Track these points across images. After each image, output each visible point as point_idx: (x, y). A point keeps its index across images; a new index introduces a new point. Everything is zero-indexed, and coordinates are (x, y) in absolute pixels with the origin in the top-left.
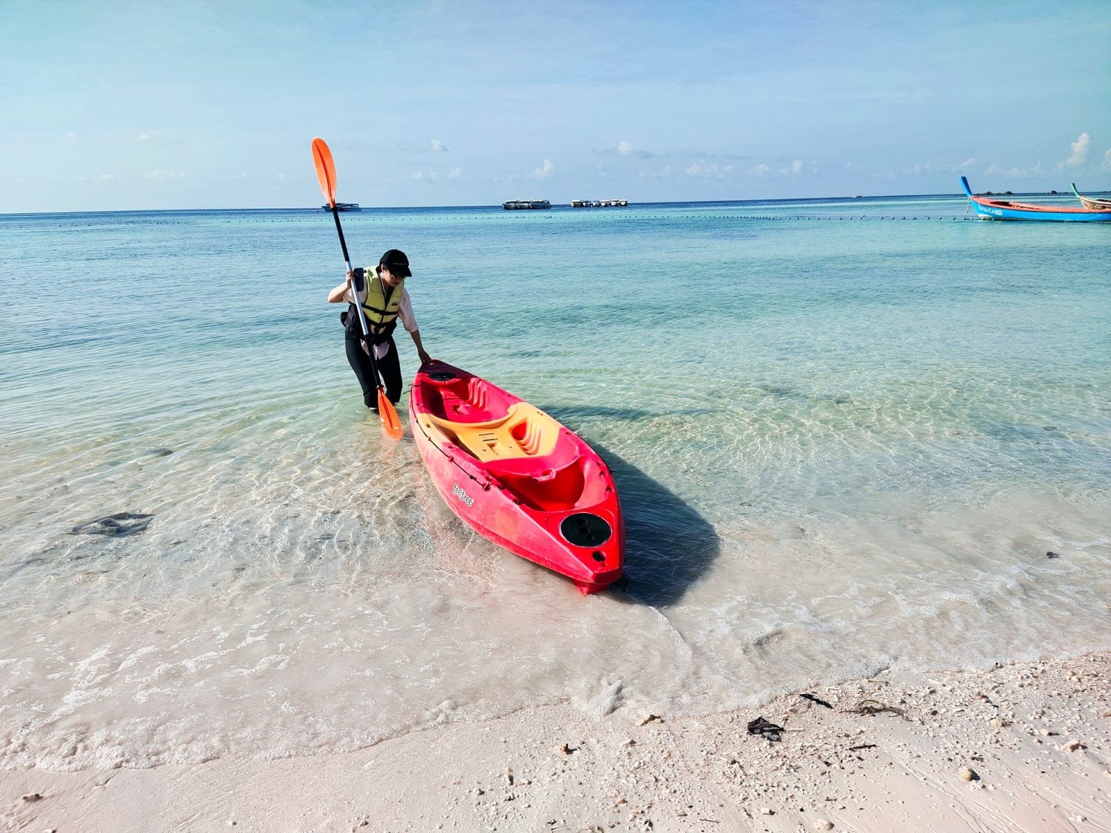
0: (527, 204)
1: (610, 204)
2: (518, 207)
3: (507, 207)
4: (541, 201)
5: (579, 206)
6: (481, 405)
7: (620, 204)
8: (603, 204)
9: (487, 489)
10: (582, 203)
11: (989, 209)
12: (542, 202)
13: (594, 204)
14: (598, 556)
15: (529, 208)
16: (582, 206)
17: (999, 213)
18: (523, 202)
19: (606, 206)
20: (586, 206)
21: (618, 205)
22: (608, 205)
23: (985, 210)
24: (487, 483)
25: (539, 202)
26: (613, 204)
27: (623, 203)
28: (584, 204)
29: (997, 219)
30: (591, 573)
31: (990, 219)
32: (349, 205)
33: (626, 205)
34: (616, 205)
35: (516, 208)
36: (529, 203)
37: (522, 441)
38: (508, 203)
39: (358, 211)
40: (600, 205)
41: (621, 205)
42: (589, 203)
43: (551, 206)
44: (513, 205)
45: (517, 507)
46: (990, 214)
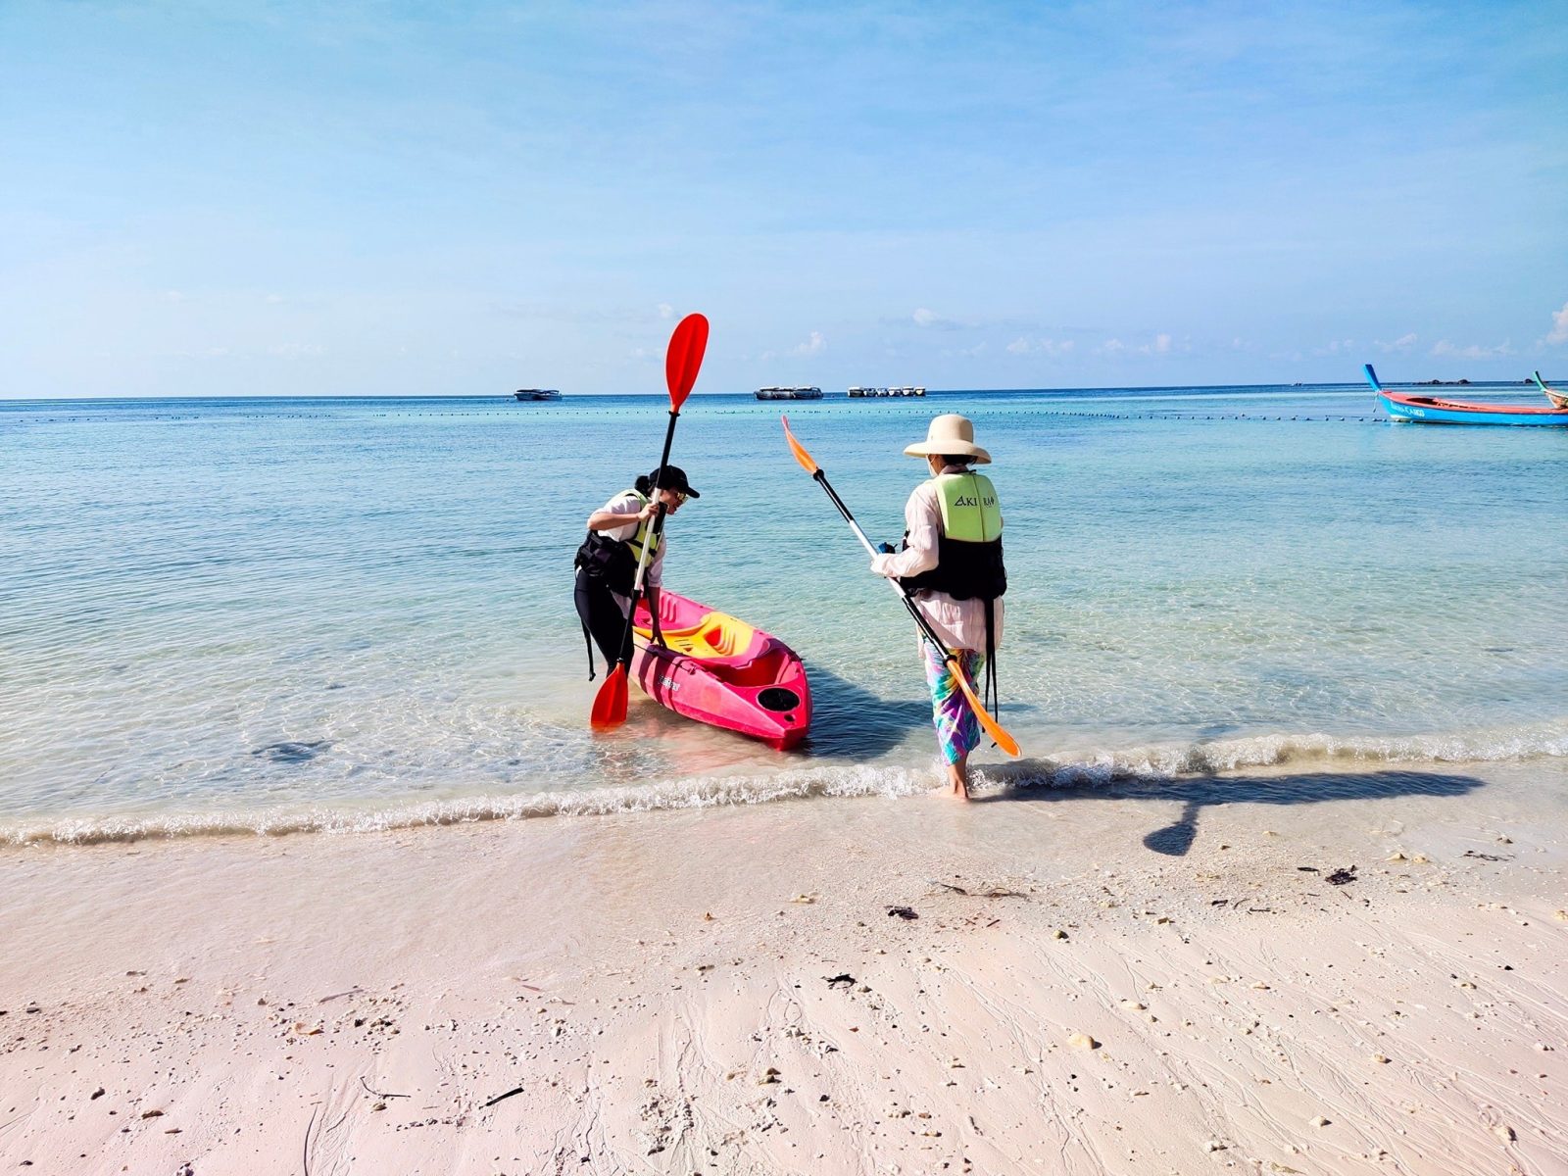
0: (788, 393)
1: (902, 393)
2: (777, 396)
3: (761, 397)
4: (809, 388)
5: (857, 395)
6: (671, 618)
7: (915, 393)
8: (891, 393)
9: (693, 673)
10: (862, 392)
11: (1406, 408)
12: (810, 390)
13: (879, 393)
14: (789, 718)
15: (791, 398)
16: (862, 395)
17: (1419, 413)
18: (785, 390)
19: (895, 395)
20: (868, 396)
21: (912, 394)
22: (898, 395)
23: (1400, 409)
24: (692, 668)
25: (805, 390)
26: (906, 392)
27: (919, 392)
28: (865, 393)
29: (1418, 422)
30: (783, 730)
31: (1408, 421)
32: (548, 392)
33: (923, 394)
34: (910, 395)
35: (773, 398)
36: (790, 390)
37: (717, 647)
38: (763, 391)
39: (557, 400)
40: (888, 394)
41: (917, 395)
42: (872, 391)
43: (823, 395)
44: (769, 393)
45: (720, 684)
46: (1407, 415)
